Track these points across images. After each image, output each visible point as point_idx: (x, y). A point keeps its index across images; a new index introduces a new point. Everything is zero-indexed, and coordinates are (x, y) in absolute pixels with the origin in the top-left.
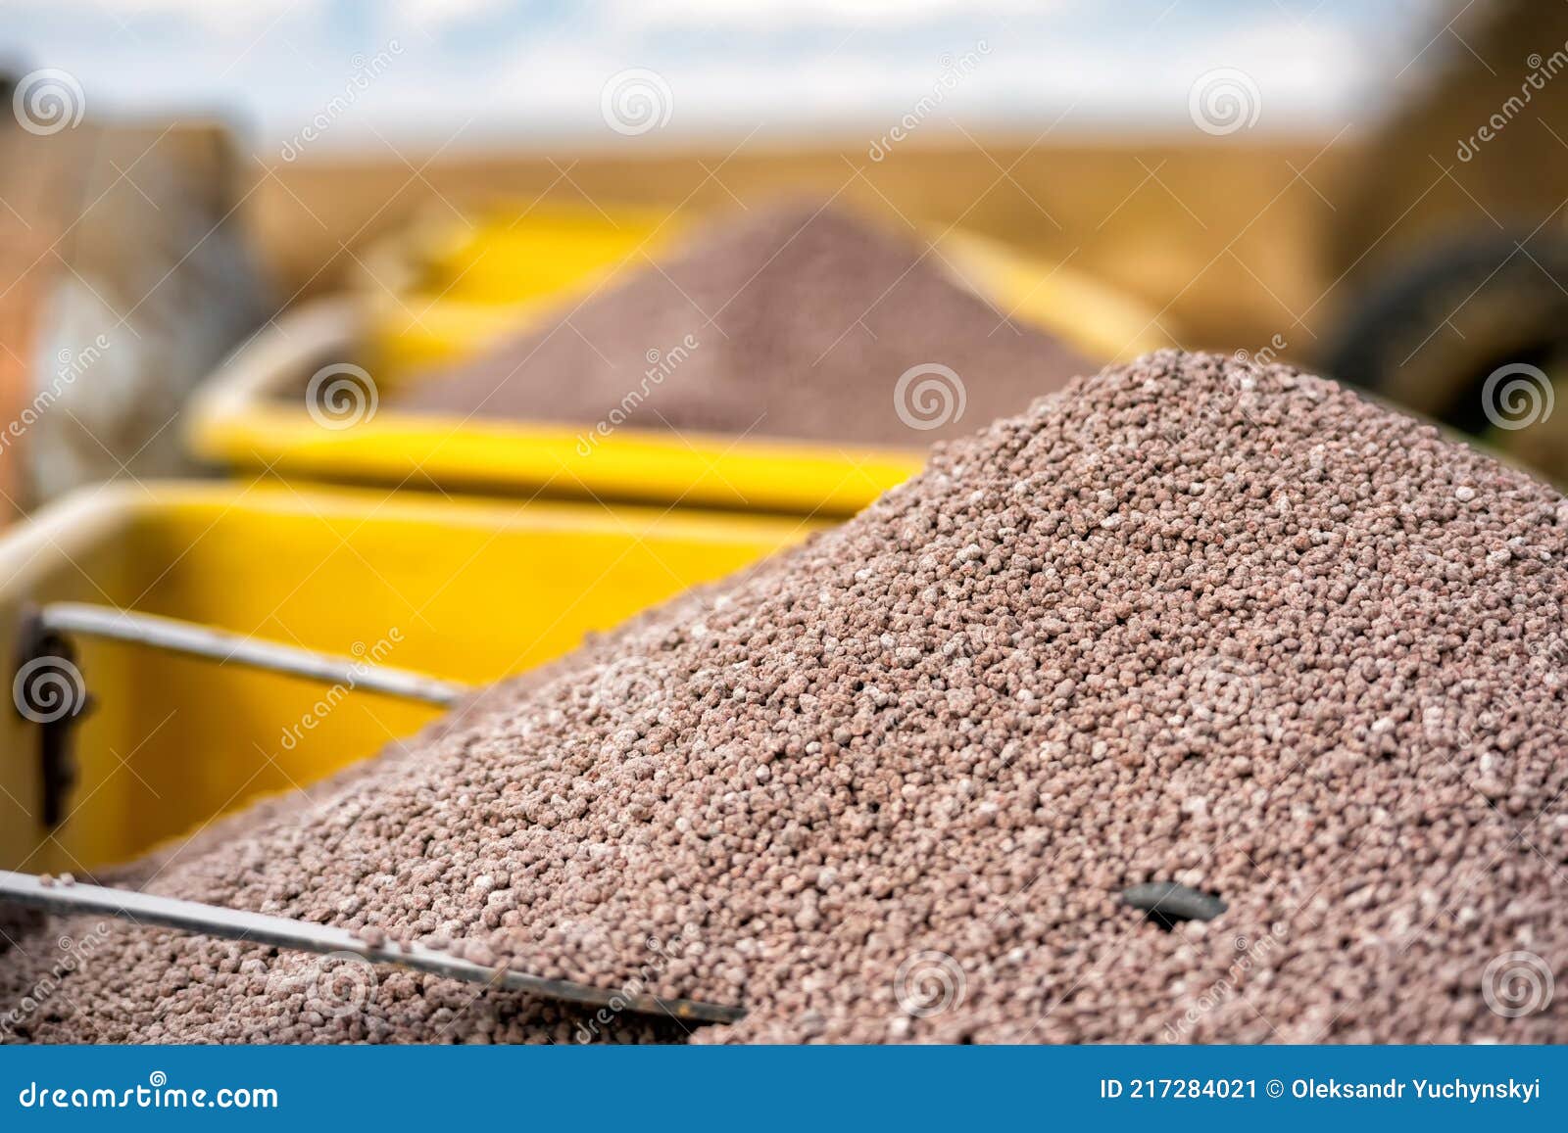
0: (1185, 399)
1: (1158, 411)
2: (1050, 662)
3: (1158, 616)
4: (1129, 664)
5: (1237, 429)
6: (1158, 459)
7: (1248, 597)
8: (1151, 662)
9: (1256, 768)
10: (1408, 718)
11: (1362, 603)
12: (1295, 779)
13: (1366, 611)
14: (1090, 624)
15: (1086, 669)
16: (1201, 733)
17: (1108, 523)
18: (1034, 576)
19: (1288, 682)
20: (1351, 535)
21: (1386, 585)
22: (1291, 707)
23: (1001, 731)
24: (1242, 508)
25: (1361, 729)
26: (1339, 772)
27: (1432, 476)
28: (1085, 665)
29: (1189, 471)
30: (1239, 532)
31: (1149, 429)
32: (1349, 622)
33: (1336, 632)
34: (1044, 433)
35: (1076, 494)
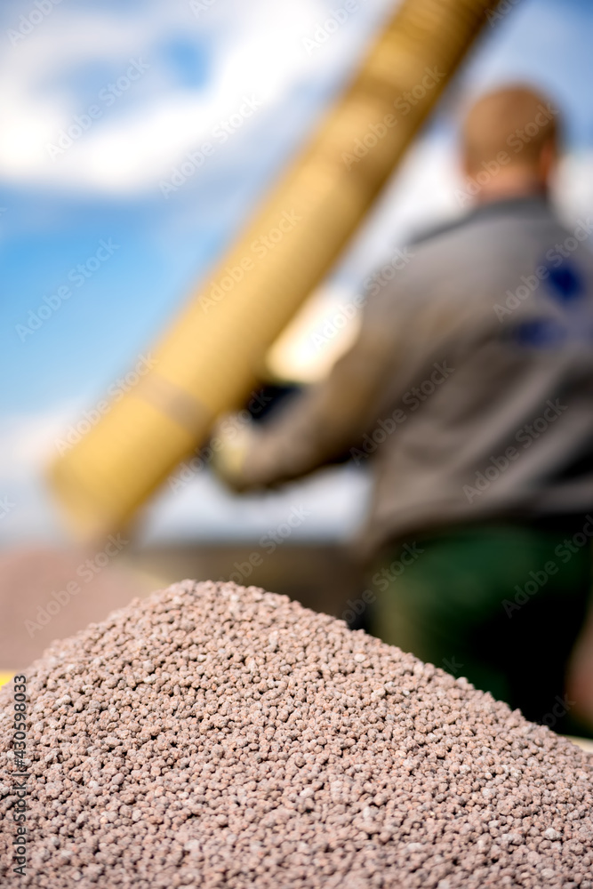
0: (197, 607)
1: (181, 615)
2: (109, 764)
3: (176, 733)
4: (157, 762)
5: (227, 625)
6: (179, 642)
7: (230, 720)
8: (170, 761)
9: (230, 822)
10: (322, 788)
11: (297, 722)
12: (253, 827)
13: (299, 727)
14: (135, 740)
15: (131, 767)
16: (198, 802)
17: (148, 680)
18: (103, 713)
19: (251, 770)
20: (291, 683)
21: (311, 710)
22: (253, 784)
23: (77, 807)
24: (229, 669)
25: (294, 795)
26: (279, 821)
27: (341, 648)
28: (131, 764)
29: (198, 648)
30: (225, 682)
31: (175, 625)
32: (289, 733)
33: (280, 740)
34: (114, 630)
35: (130, 664)
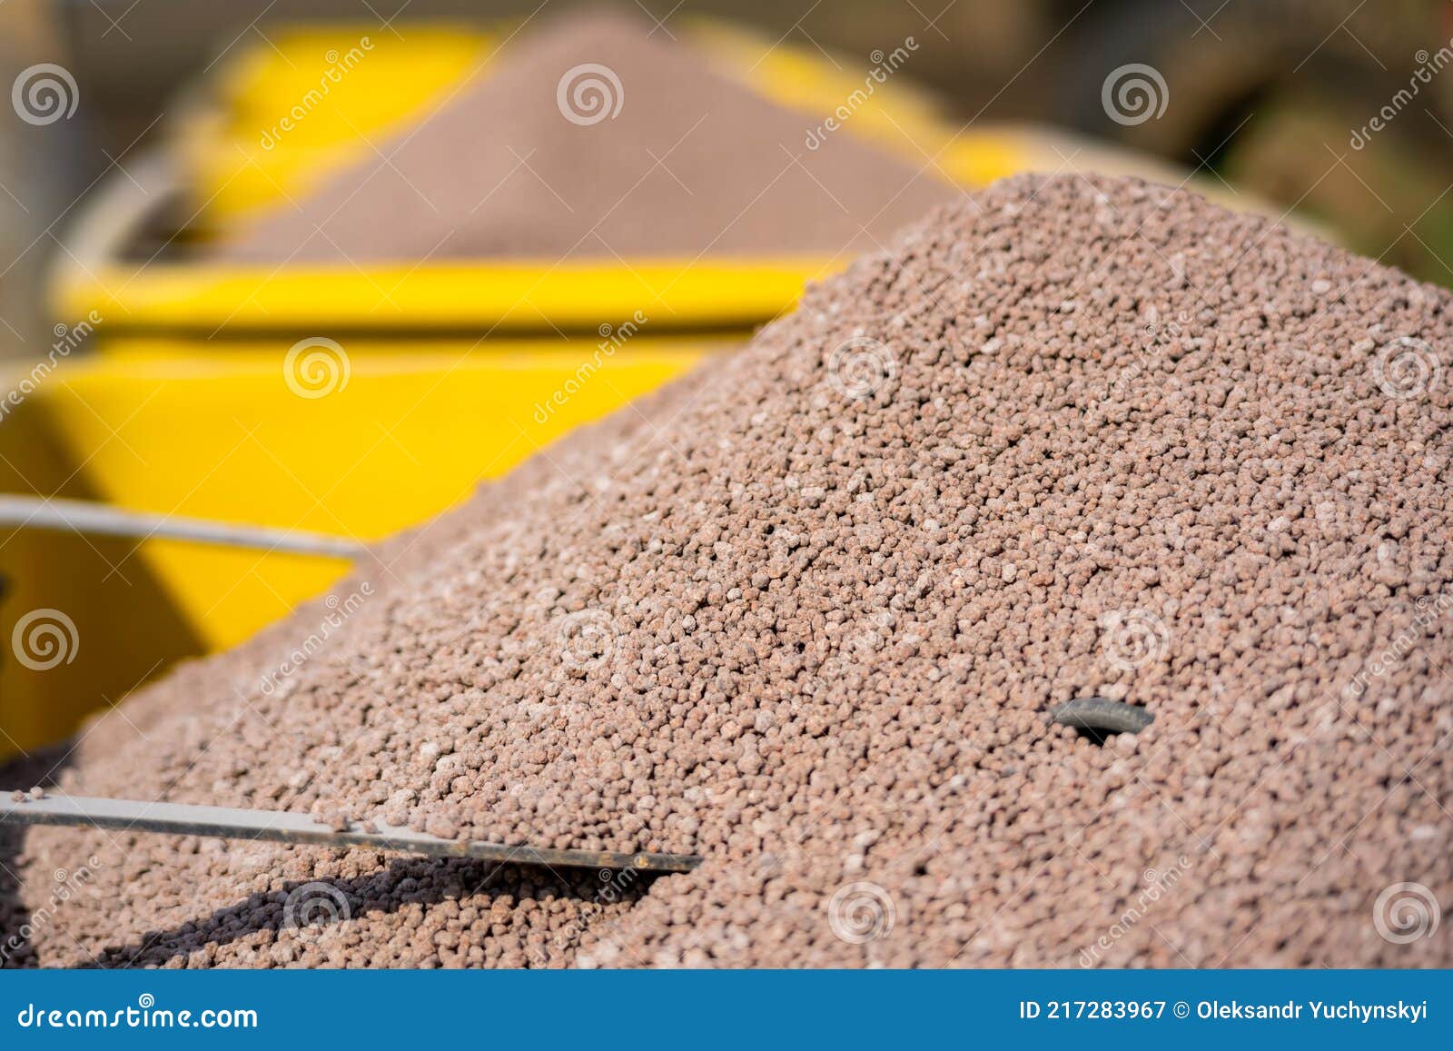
0: (1044, 220)
1: (1020, 234)
2: (950, 490)
3: (1048, 435)
4: (1027, 486)
5: (1099, 245)
6: (1027, 282)
7: (1132, 410)
8: (1047, 482)
9: (1163, 578)
10: (1301, 515)
11: (1241, 405)
12: (1202, 585)
13: (1247, 413)
14: (984, 449)
15: (985, 494)
16: (1105, 547)
17: (988, 348)
18: (925, 407)
19: (1182, 491)
20: (1222, 340)
21: (1261, 385)
22: (1188, 515)
23: (913, 563)
24: (1114, 322)
25: (1258, 530)
26: (1243, 575)
27: (1287, 273)
28: (986, 489)
29: (1058, 290)
30: (1114, 345)
31: (1015, 253)
32: (1232, 426)
33: (1220, 438)
34: (913, 265)
35: (953, 322)
